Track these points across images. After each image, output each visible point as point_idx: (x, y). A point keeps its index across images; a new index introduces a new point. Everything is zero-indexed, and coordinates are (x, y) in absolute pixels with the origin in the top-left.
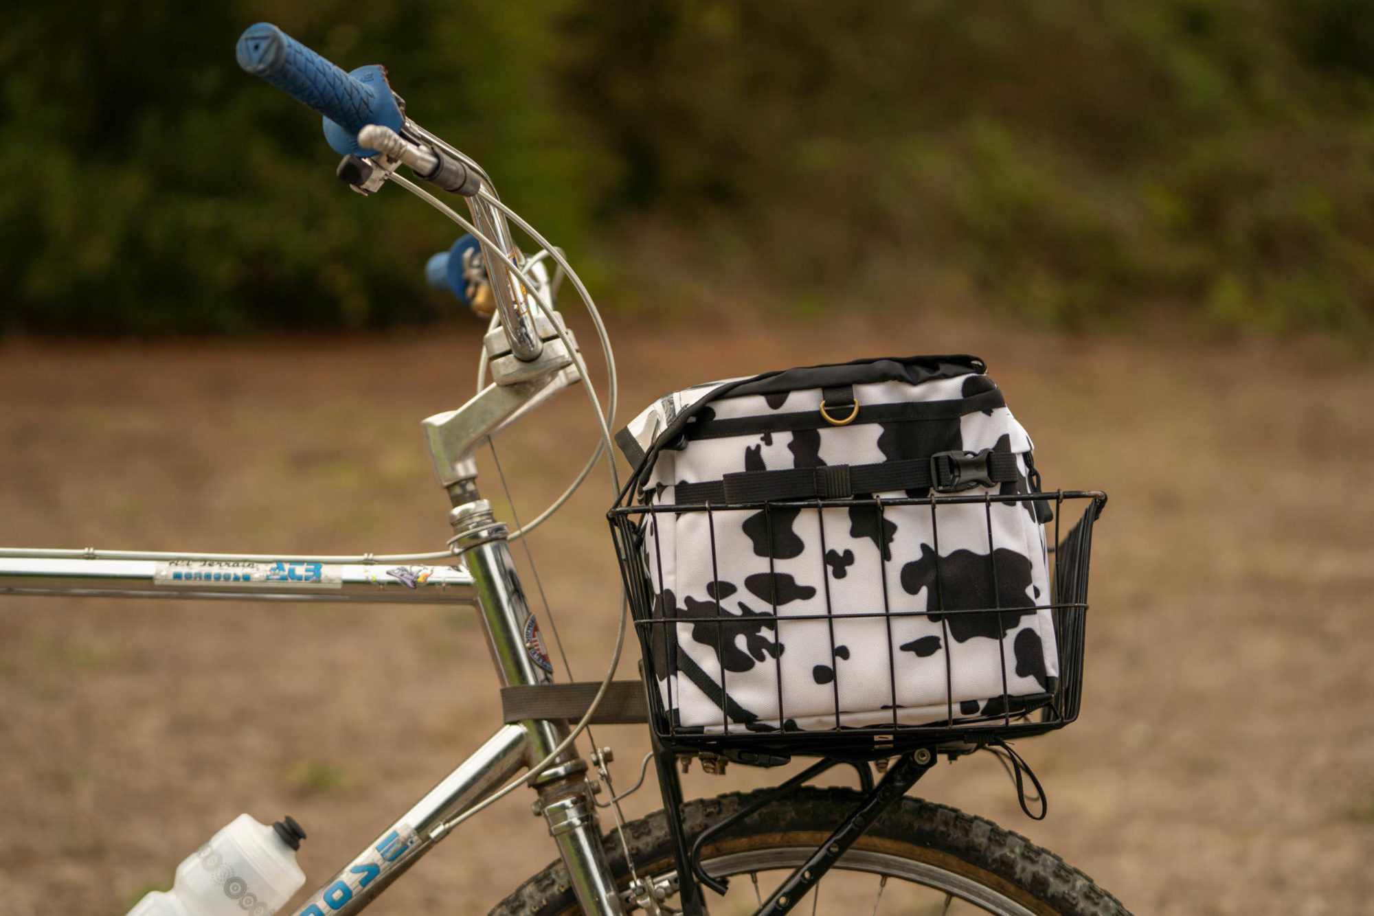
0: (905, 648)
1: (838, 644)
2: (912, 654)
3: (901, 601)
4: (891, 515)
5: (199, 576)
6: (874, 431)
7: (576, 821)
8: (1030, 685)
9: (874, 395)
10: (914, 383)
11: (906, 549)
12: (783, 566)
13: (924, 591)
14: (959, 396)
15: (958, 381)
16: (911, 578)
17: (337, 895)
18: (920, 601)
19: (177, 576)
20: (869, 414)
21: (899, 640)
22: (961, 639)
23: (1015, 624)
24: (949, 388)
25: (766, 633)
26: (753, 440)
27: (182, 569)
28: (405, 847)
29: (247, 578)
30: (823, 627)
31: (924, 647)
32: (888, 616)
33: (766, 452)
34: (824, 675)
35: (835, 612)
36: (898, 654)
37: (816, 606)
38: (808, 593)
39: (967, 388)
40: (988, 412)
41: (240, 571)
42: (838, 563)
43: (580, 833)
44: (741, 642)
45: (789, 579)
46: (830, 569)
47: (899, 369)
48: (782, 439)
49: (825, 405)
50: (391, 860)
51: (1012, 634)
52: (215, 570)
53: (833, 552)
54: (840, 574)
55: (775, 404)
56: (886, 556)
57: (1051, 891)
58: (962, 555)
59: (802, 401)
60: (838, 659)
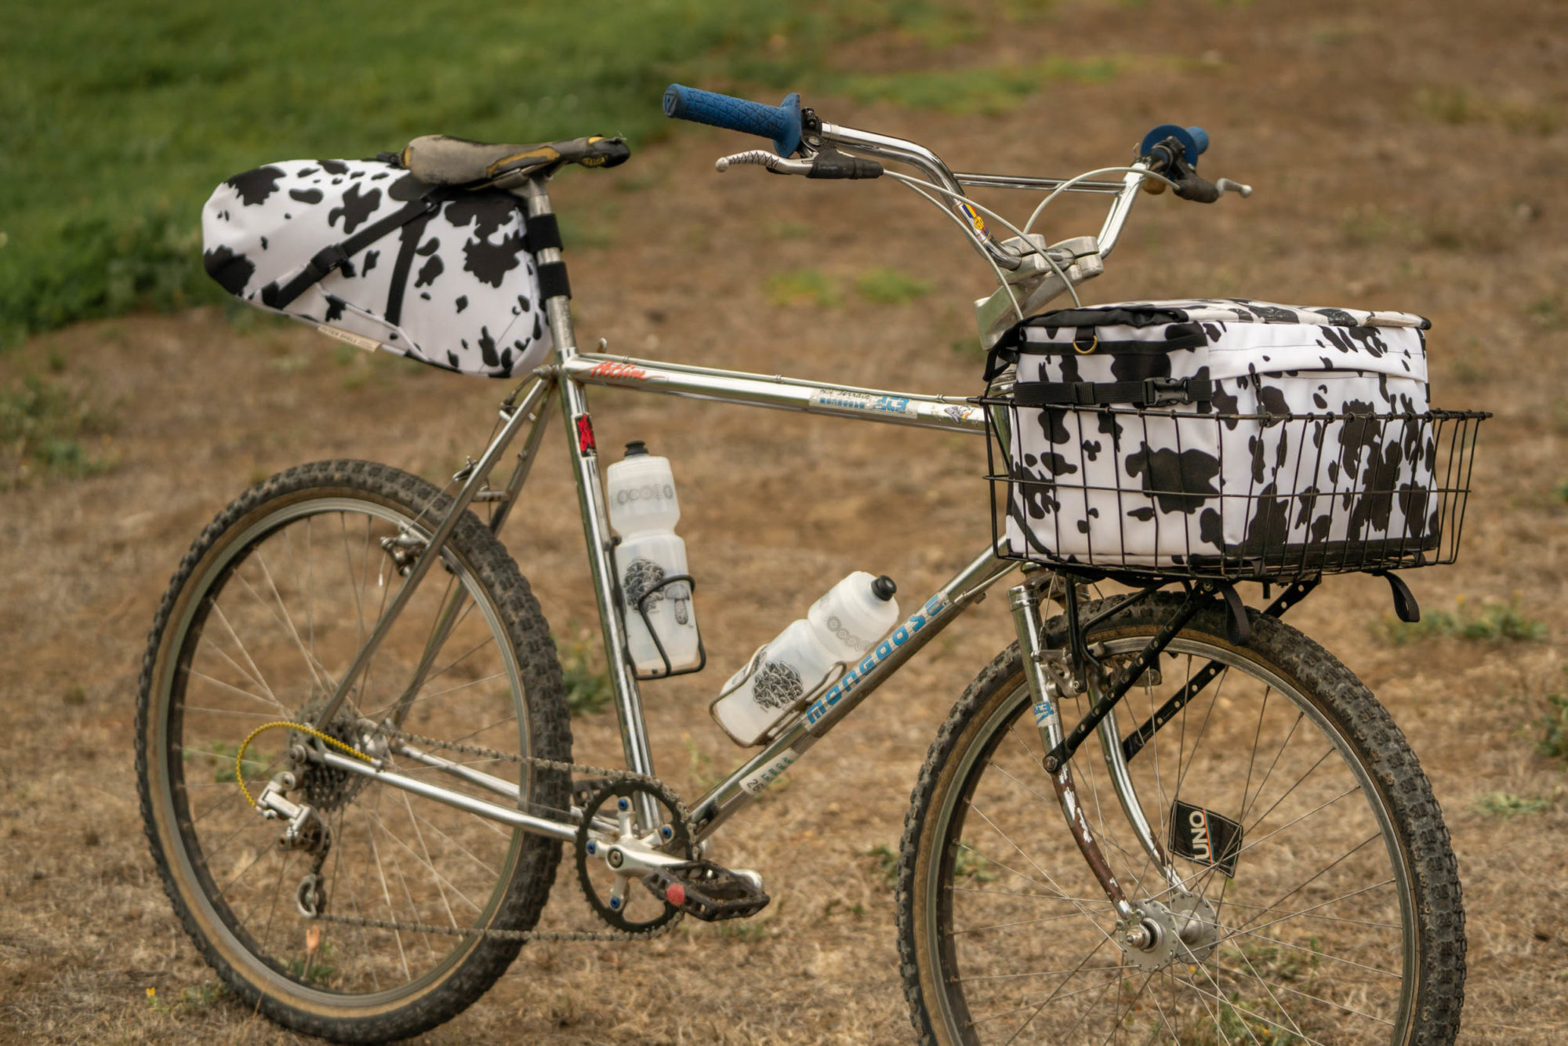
0: (1130, 514)
1: (1090, 507)
2: (1135, 519)
3: (1127, 482)
4: (1120, 420)
5: (834, 403)
6: (1109, 360)
7: (1025, 602)
8: (1210, 549)
9: (1110, 334)
10: (1139, 327)
11: (1131, 444)
12: (1059, 449)
13: (1140, 475)
14: (1163, 339)
15: (1164, 327)
16: (1133, 464)
17: (900, 635)
18: (1137, 482)
19: (822, 401)
20: (1103, 348)
21: (1126, 509)
22: (1166, 511)
23: (1201, 504)
24: (1156, 333)
25: (1051, 494)
26: (1042, 359)
27: (827, 396)
28: (941, 607)
29: (862, 406)
30: (1081, 493)
31: (1143, 514)
32: (1119, 491)
33: (1048, 368)
34: (1084, 527)
35: (1089, 484)
36: (1126, 518)
37: (1075, 479)
38: (1072, 469)
39: (1169, 333)
40: (1192, 350)
41: (858, 400)
42: (1091, 450)
43: (1028, 611)
44: (1038, 498)
45: (1061, 458)
46: (1086, 454)
47: (1127, 316)
48: (1056, 360)
49: (1077, 339)
50: (933, 614)
51: (1199, 511)
52: (845, 398)
53: (1087, 442)
54: (1092, 458)
55: (1052, 335)
56: (1117, 447)
57: (1319, 688)
58: (1165, 452)
59: (1066, 335)
60: (1091, 517)
